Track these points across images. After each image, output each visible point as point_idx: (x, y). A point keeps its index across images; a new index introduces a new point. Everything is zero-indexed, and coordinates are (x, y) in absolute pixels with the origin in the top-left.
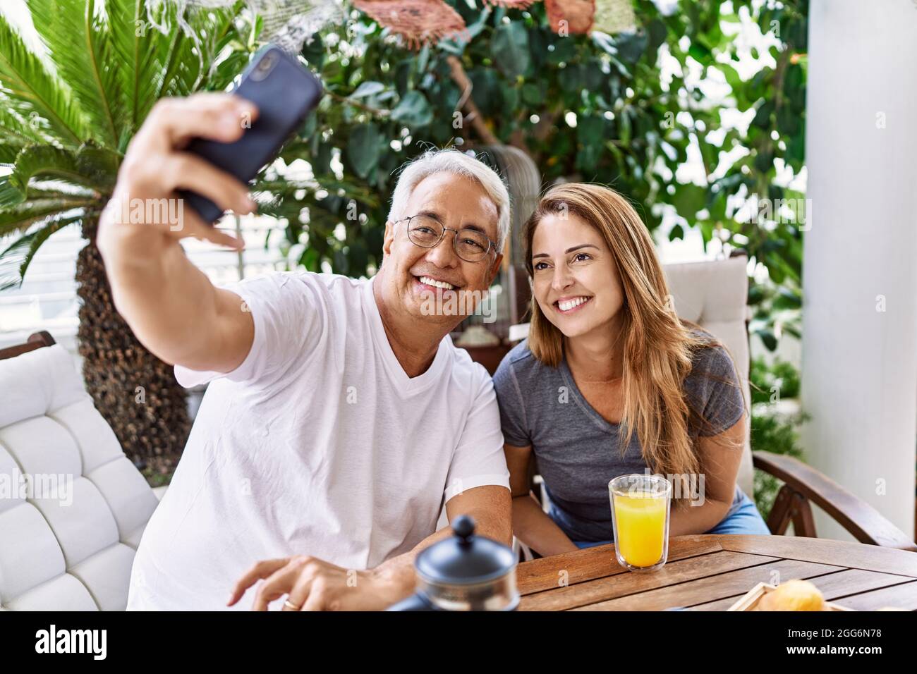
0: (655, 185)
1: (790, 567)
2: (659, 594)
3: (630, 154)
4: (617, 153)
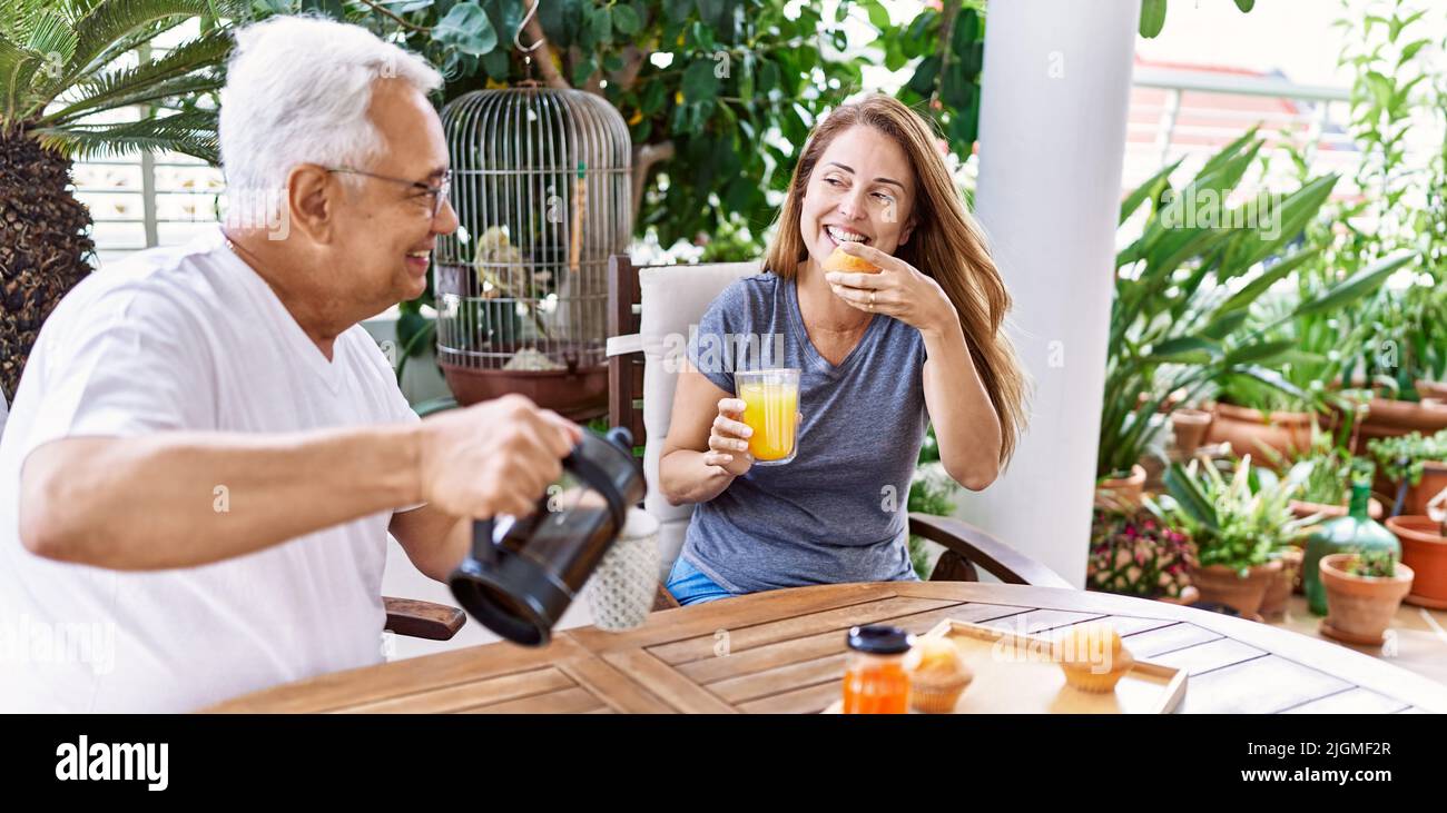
1: (976, 609)
3: (748, 120)
4: (730, 114)
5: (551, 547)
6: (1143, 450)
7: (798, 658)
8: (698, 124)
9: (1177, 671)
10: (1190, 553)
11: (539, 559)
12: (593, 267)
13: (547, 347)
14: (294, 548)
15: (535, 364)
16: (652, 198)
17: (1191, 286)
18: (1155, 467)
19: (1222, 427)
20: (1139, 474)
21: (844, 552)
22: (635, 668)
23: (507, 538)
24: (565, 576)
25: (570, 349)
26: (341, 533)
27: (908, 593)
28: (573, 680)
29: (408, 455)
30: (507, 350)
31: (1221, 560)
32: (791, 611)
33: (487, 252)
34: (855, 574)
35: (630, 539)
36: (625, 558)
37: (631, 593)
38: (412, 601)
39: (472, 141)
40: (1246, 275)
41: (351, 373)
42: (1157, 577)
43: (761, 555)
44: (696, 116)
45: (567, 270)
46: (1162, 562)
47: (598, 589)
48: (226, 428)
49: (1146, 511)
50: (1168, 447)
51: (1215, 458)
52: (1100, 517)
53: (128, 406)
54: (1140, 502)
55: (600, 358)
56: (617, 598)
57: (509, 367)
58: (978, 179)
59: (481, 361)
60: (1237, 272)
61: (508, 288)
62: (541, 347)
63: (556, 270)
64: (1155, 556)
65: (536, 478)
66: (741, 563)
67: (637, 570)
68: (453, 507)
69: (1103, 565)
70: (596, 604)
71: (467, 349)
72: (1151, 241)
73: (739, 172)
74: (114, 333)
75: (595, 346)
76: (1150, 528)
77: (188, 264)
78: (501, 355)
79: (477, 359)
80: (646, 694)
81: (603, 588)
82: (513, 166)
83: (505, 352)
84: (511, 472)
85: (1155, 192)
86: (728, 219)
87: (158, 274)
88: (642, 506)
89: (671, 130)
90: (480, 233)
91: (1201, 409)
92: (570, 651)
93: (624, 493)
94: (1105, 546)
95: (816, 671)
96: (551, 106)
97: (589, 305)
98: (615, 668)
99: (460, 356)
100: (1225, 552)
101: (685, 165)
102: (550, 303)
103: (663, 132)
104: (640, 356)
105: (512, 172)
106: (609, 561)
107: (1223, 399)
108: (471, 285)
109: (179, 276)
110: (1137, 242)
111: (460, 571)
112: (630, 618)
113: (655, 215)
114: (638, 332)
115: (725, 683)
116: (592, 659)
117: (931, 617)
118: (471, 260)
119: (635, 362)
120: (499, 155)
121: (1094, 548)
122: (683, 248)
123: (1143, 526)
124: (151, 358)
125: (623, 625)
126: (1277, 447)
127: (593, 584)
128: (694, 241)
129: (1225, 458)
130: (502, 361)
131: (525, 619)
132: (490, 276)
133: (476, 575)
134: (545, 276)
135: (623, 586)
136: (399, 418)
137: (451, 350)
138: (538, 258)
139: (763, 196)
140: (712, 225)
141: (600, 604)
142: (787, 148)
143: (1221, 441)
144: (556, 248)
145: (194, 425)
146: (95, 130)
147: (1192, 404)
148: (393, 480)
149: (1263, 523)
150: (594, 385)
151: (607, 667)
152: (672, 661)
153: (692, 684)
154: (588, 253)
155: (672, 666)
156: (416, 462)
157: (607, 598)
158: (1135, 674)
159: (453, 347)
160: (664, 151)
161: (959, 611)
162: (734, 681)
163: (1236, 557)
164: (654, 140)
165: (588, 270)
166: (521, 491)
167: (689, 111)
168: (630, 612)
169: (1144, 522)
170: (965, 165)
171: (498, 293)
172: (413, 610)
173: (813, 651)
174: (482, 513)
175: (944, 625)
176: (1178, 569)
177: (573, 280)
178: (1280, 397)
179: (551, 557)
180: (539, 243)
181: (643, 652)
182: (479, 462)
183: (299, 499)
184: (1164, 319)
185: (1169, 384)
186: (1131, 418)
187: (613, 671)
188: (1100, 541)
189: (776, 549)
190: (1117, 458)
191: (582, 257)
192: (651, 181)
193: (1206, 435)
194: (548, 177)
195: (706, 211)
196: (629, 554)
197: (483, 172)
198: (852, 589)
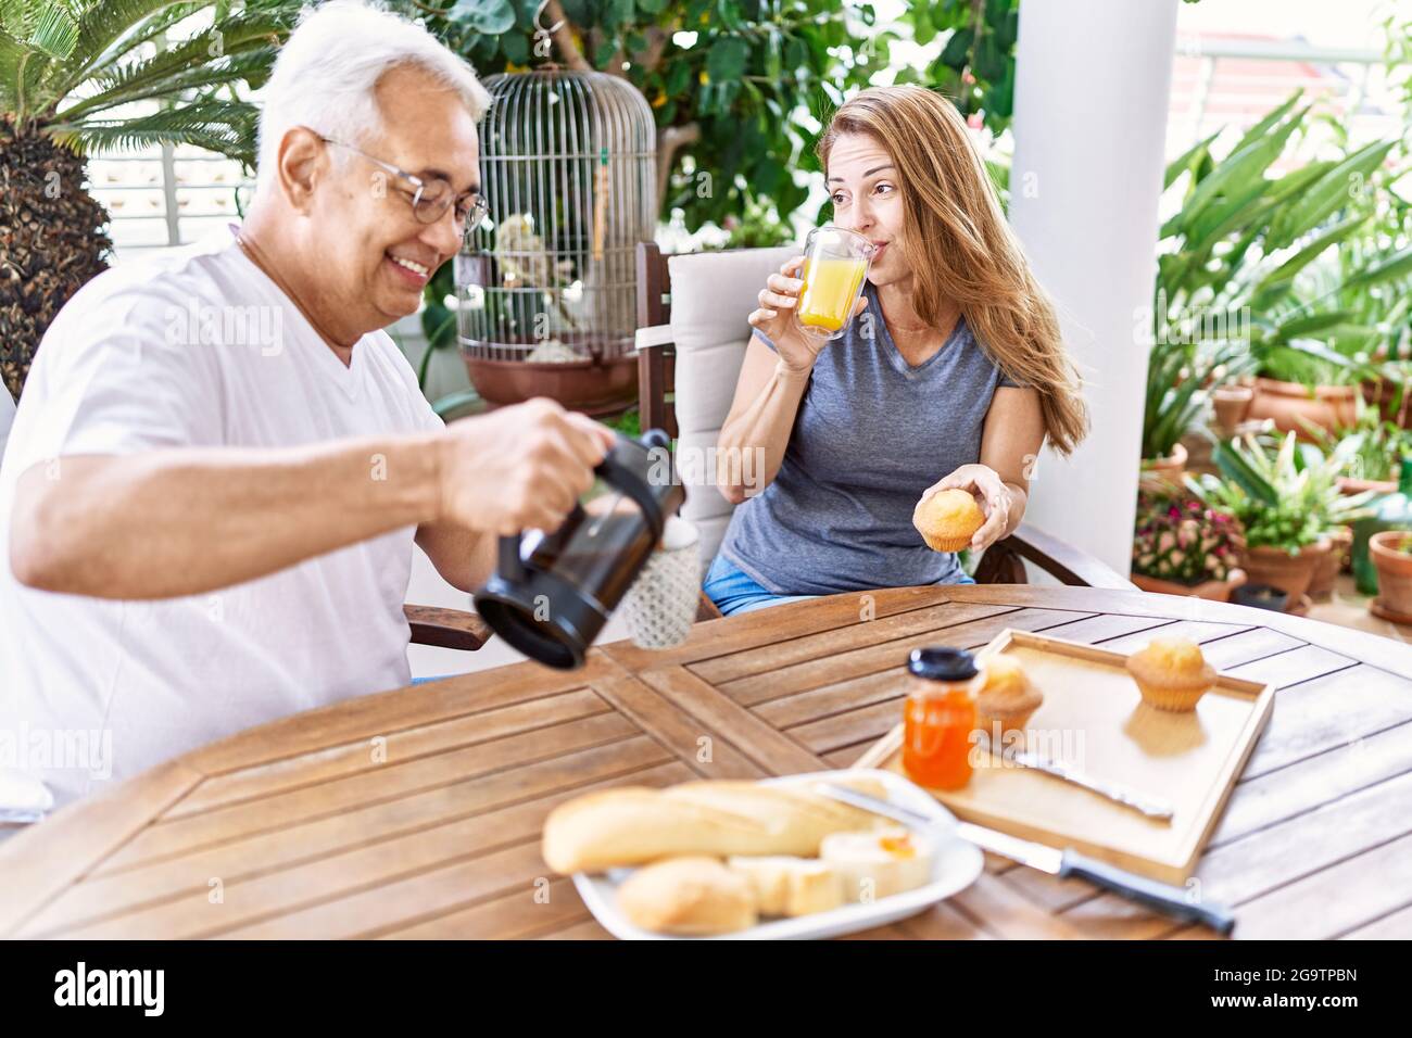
0: (798, 143)
1: (1032, 616)
2: (883, 649)
3: (774, 98)
4: (756, 94)
5: (585, 565)
6: (1183, 430)
7: (850, 675)
8: (724, 105)
9: (1264, 686)
10: (1237, 533)
11: (571, 577)
12: (618, 255)
13: (571, 339)
14: (312, 569)
15: (559, 355)
16: (678, 181)
17: (1235, 259)
18: (1198, 446)
19: (1263, 402)
20: (1180, 454)
21: (892, 551)
22: (674, 689)
23: (536, 554)
24: (600, 593)
25: (594, 341)
26: (361, 551)
27: (962, 597)
28: (609, 703)
29: (425, 467)
30: (530, 340)
31: (1267, 540)
32: (838, 621)
33: (507, 241)
34: (902, 575)
35: (668, 551)
36: (662, 572)
37: (670, 608)
38: (439, 610)
39: (492, 127)
40: (1290, 248)
41: (369, 375)
42: (1203, 560)
43: (805, 554)
44: (722, 97)
45: (591, 258)
46: (1207, 544)
47: (635, 605)
48: (235, 443)
49: (1189, 492)
50: (1209, 424)
51: (1258, 434)
52: (1144, 500)
53: (127, 420)
54: (1180, 481)
55: (625, 348)
56: (655, 614)
57: (532, 359)
58: (1015, 156)
59: (504, 354)
60: (1282, 244)
61: (531, 277)
62: (564, 339)
63: (580, 259)
64: (1200, 538)
65: (566, 489)
66: (784, 562)
67: (676, 584)
68: (476, 522)
69: (1146, 548)
70: (632, 621)
71: (489, 341)
72: (1191, 215)
73: (765, 153)
74: (114, 341)
75: (620, 337)
76: (1195, 509)
77: (196, 266)
78: (524, 347)
79: (499, 351)
80: (686, 718)
81: (639, 604)
82: (535, 151)
83: (528, 343)
84: (538, 484)
85: (1194, 163)
86: (756, 201)
87: (162, 278)
88: (678, 514)
89: (696, 111)
90: (501, 220)
91: (1241, 385)
92: (606, 670)
93: (661, 502)
94: (1149, 529)
95: (869, 690)
96: (573, 88)
97: (614, 295)
98: (652, 688)
99: (482, 348)
100: (1271, 531)
101: (710, 147)
102: (574, 292)
103: (687, 113)
104: (671, 347)
105: (533, 158)
106: (645, 575)
107: (1263, 374)
108: (492, 276)
109: (187, 279)
110: (1177, 216)
111: (486, 591)
112: (670, 636)
113: (681, 199)
114: (668, 322)
115: (774, 703)
116: (628, 678)
117: (989, 624)
118: (492, 247)
119: (665, 354)
120: (521, 141)
121: (1138, 531)
122: (711, 233)
123: (1186, 508)
124: (152, 367)
125: (663, 643)
126: (1320, 422)
127: (629, 601)
128: (721, 224)
129: (1268, 434)
130: (525, 353)
131: (557, 640)
132: (510, 264)
133: (503, 596)
134: (568, 265)
135: (661, 601)
136: (421, 424)
137: (472, 343)
138: (561, 246)
139: (789, 177)
140: (739, 206)
141: (637, 621)
142: (814, 127)
143: (1263, 417)
144: (579, 238)
145: (200, 440)
146: (109, 125)
147: (1232, 381)
148: (410, 495)
149: (1311, 501)
150: (620, 377)
151: (644, 688)
152: (714, 682)
153: (737, 707)
154: (613, 242)
155: (714, 685)
156: (435, 474)
157: (644, 615)
158: (1219, 689)
159: (475, 339)
160: (689, 134)
161: (1017, 618)
162: (781, 702)
163: (1283, 537)
164: (679, 122)
165: (613, 259)
166: (551, 505)
167: (714, 92)
168: (670, 629)
169: (1188, 503)
170: (999, 140)
171: (521, 283)
172: (440, 619)
173: (864, 666)
174: (508, 529)
175: (1004, 638)
176: (1224, 550)
177: (598, 269)
178: (1323, 370)
179: (584, 574)
180: (561, 232)
181: (682, 670)
182: (503, 473)
183: (313, 518)
184: (1206, 292)
185: (1211, 360)
186: (1170, 397)
187: (650, 691)
188: (1144, 523)
189: (821, 548)
190: (1157, 437)
191: (607, 244)
192: (676, 164)
193: (1247, 411)
194: (570, 162)
195: (732, 193)
196: (665, 567)
197: (504, 158)
198: (903, 593)
